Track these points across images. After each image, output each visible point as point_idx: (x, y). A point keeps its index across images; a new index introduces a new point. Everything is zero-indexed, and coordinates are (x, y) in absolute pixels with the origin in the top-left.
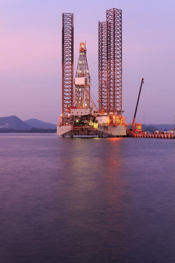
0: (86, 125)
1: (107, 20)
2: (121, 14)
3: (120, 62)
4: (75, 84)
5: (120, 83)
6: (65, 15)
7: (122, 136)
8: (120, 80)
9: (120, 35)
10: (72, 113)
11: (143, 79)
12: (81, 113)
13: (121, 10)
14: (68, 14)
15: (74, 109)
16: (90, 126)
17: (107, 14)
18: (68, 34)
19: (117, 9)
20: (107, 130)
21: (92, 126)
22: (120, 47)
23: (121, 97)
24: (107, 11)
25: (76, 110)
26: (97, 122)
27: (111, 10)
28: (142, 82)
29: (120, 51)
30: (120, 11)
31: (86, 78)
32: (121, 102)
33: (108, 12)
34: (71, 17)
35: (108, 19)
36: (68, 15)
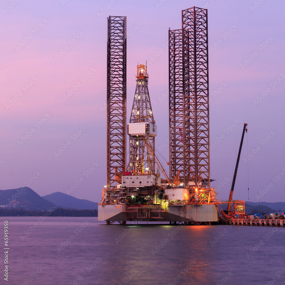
0: (148, 203)
1: (183, 26)
2: (206, 15)
3: (206, 96)
4: (130, 135)
5: (206, 132)
6: (112, 19)
7: (210, 224)
8: (207, 126)
9: (205, 51)
10: (124, 182)
11: (245, 125)
12: (139, 183)
13: (207, 10)
14: (117, 17)
15: (126, 177)
16: (156, 206)
17: (183, 16)
18: (118, 50)
19: (199, 8)
20: (185, 213)
21: (159, 205)
22: (206, 71)
23: (209, 155)
24: (183, 11)
25: (131, 178)
26: (166, 198)
27: (189, 11)
28: (245, 130)
29: (206, 78)
30: (205, 12)
31: (148, 123)
32: (208, 164)
33: (184, 12)
34: (122, 22)
35: (184, 25)
36: (118, 19)
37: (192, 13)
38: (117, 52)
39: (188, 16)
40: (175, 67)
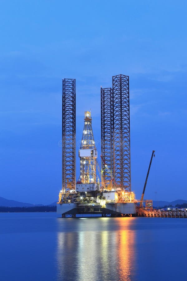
0: (92, 202)
1: (113, 87)
2: (128, 80)
3: (128, 132)
4: (80, 157)
5: (128, 156)
6: (66, 80)
7: (131, 215)
8: (128, 151)
10: (77, 189)
11: (153, 152)
12: (87, 188)
13: (128, 76)
14: (69, 79)
15: (79, 185)
16: (97, 204)
17: (113, 80)
19: (124, 75)
20: (116, 208)
21: (99, 203)
22: (128, 116)
24: (113, 77)
25: (82, 186)
26: (104, 198)
27: (117, 77)
28: (153, 155)
29: (128, 120)
30: (127, 77)
31: (92, 149)
32: (130, 176)
33: (114, 78)
34: (72, 82)
35: (114, 86)
37: (119, 79)
38: (69, 103)
39: (116, 80)
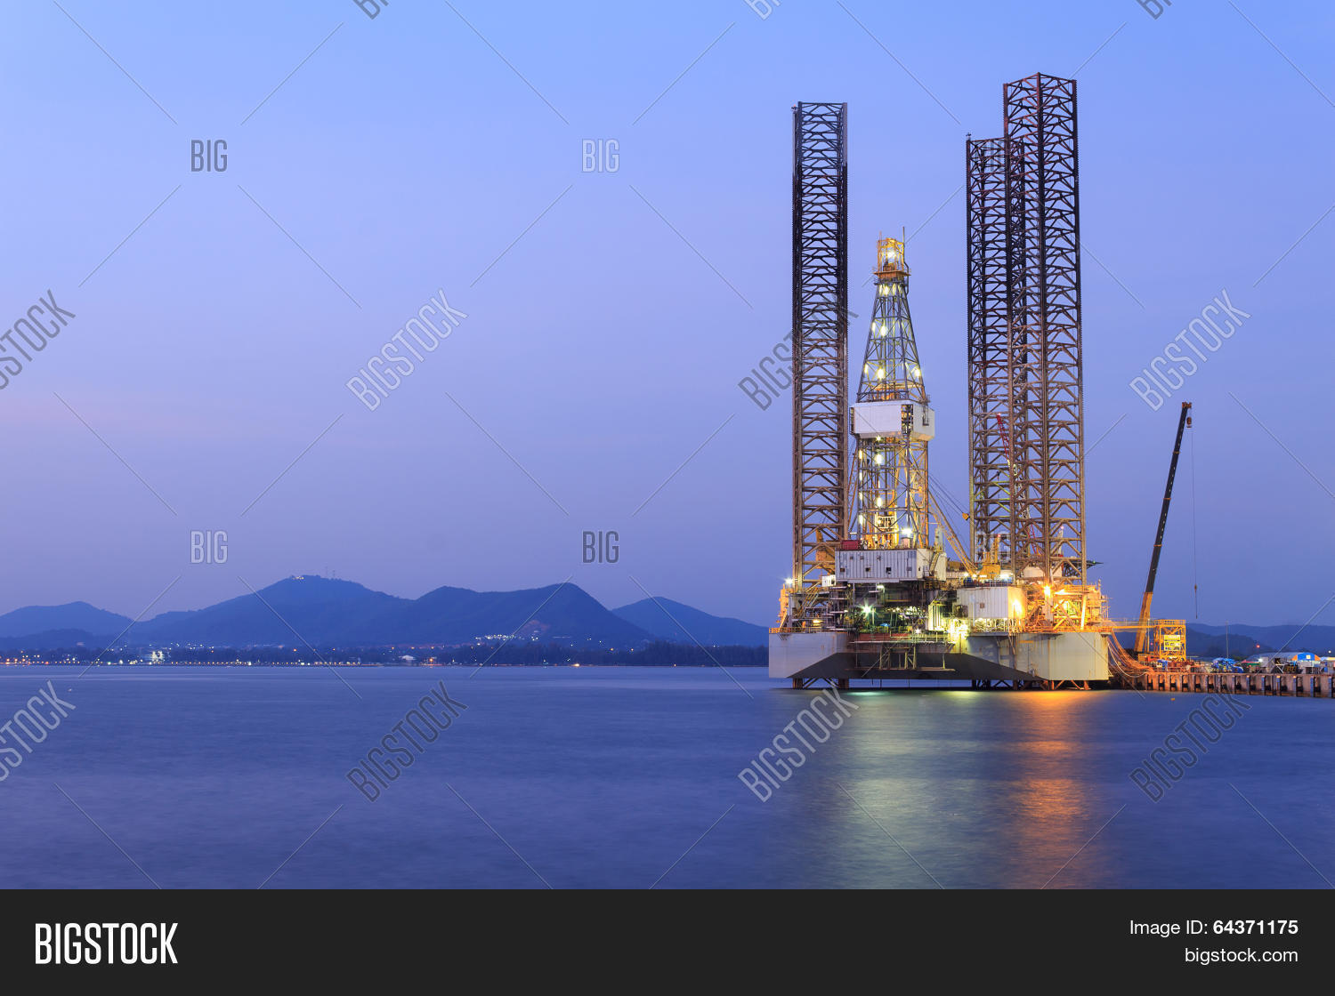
0: (909, 628)
1: (1006, 130)
2: (1073, 98)
3: (1072, 327)
4: (857, 436)
5: (1075, 429)
6: (807, 110)
7: (1086, 686)
8: (1075, 410)
9: (1071, 199)
10: (842, 570)
11: (1186, 407)
12: (883, 571)
13: (1074, 82)
14: (819, 105)
15: (849, 554)
16: (933, 636)
17: (1007, 101)
18: (822, 199)
19: (1053, 78)
20: (1015, 655)
21: (941, 633)
22: (1072, 256)
23: (1082, 493)
24: (1006, 86)
25: (862, 558)
26: (962, 613)
27: (1025, 85)
28: (1184, 419)
29: (1073, 275)
30: (1069, 87)
31: (908, 402)
32: (1080, 517)
33: (1010, 90)
34: (834, 119)
35: (1011, 127)
36: (822, 110)
37: (1032, 92)
38: (820, 204)
39: (1021, 100)
40: (984, 243)
